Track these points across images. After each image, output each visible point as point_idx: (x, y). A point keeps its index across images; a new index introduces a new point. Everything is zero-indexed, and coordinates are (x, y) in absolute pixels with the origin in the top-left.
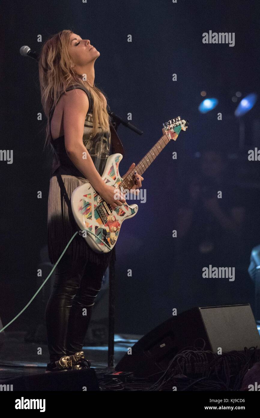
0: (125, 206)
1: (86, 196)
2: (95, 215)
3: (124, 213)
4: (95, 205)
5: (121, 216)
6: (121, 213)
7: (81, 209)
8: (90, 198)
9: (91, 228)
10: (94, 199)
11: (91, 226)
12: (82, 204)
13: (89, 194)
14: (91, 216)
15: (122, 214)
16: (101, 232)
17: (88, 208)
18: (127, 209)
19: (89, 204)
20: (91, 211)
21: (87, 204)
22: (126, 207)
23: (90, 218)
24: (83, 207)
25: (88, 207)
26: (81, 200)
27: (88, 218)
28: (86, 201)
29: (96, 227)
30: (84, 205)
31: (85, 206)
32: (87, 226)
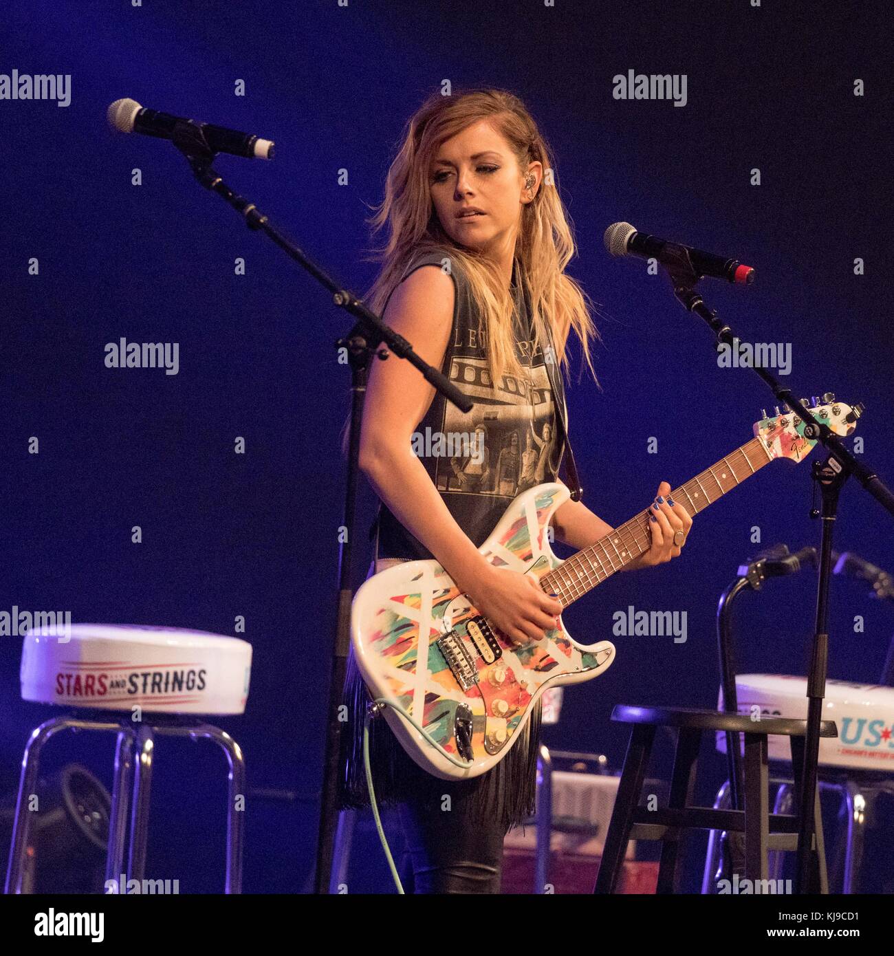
0: (557, 642)
1: (400, 599)
2: (429, 660)
3: (553, 664)
4: (433, 631)
5: (537, 669)
6: (541, 661)
7: (378, 636)
8: (418, 606)
9: (409, 697)
10: (430, 613)
11: (411, 693)
12: (384, 624)
13: (415, 595)
14: (414, 662)
15: (542, 664)
16: (447, 712)
17: (406, 636)
18: (568, 654)
19: (412, 625)
20: (413, 645)
21: (401, 624)
22: (563, 645)
23: (410, 666)
24: (386, 630)
25: (403, 633)
26: (382, 611)
27: (399, 667)
28: (398, 616)
29: (430, 698)
30: (392, 625)
31: (394, 628)
32: (395, 691)
